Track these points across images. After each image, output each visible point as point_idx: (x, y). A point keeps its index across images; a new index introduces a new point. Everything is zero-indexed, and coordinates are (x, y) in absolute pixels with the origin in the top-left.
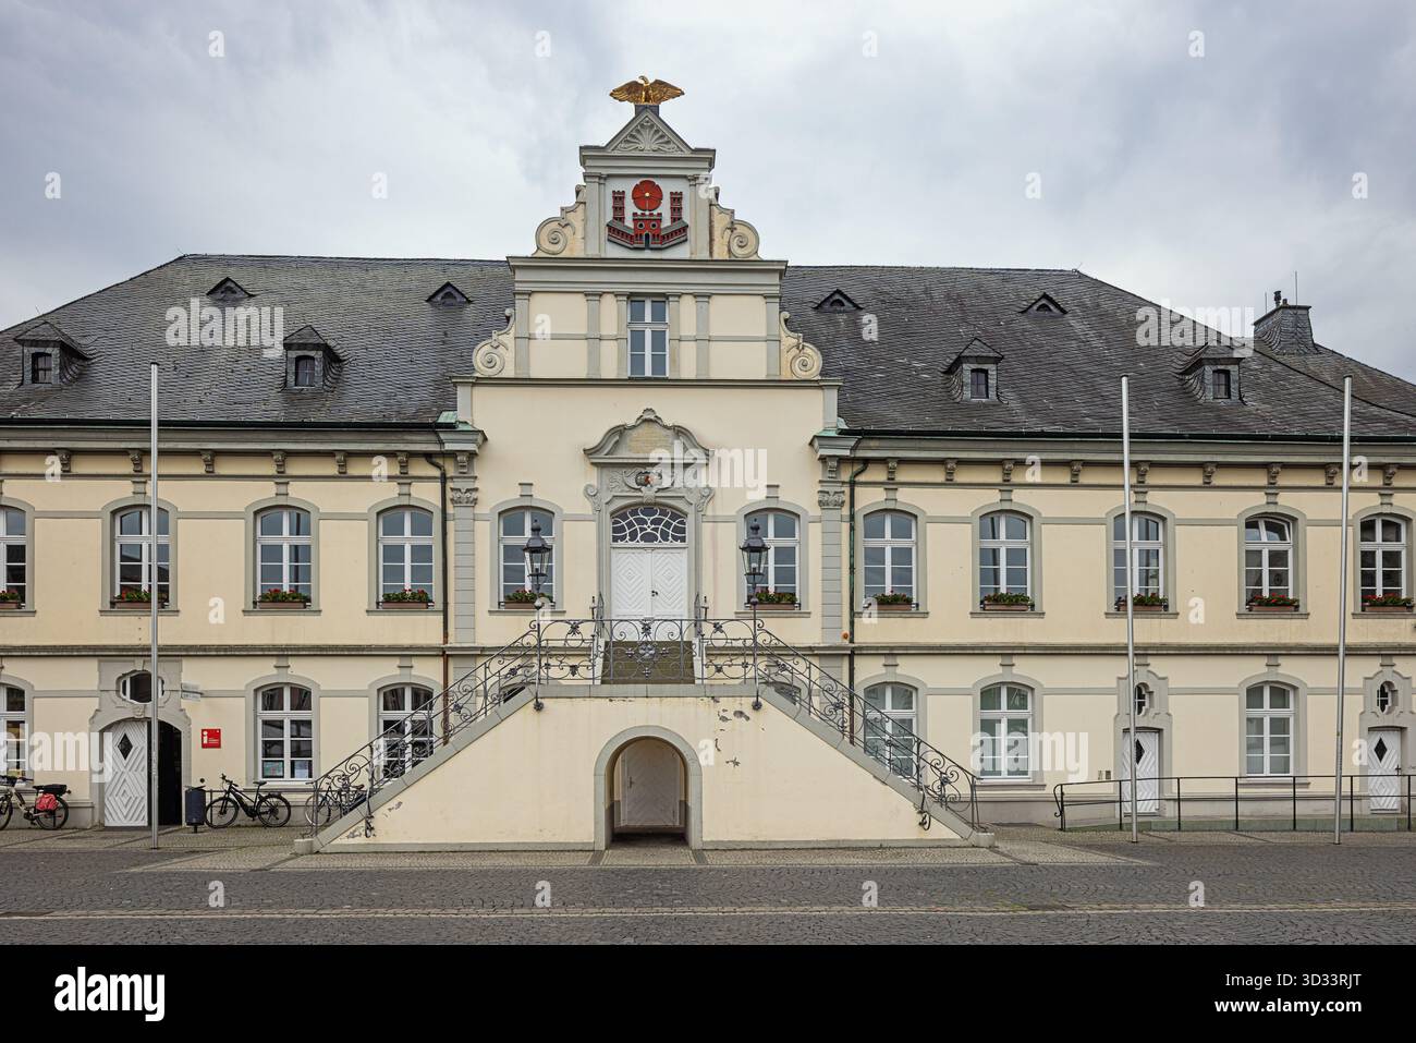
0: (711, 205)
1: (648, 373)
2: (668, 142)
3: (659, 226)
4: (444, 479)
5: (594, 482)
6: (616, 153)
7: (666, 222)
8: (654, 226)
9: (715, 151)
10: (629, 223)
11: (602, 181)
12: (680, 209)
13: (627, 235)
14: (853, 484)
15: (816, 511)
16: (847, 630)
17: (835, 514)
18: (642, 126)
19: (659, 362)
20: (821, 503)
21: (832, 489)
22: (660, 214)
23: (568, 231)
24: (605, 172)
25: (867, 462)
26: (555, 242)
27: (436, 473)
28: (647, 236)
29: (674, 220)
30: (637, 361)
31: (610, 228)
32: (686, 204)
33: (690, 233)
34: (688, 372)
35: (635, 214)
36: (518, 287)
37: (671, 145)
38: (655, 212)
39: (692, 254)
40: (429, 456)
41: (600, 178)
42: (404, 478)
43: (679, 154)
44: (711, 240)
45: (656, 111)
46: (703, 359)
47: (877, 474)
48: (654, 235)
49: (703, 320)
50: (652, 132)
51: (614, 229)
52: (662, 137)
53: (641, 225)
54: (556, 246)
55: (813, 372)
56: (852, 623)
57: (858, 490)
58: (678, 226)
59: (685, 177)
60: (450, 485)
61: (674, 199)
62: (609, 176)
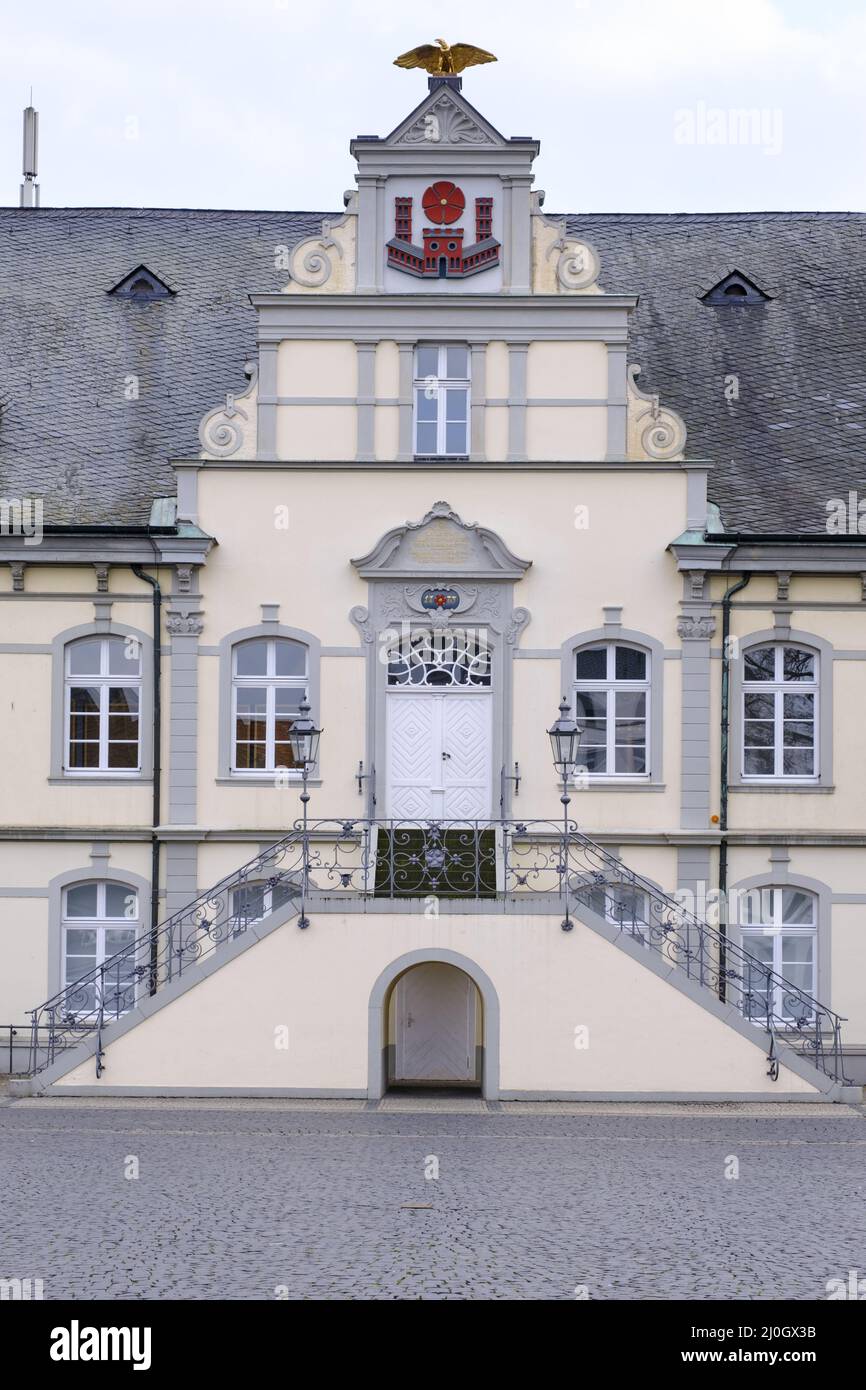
0: (532, 216)
1: (441, 451)
2: (473, 129)
3: (460, 244)
4: (157, 598)
5: (364, 603)
6: (402, 146)
7: (469, 240)
8: (452, 246)
9: (538, 142)
10: (418, 241)
11: (381, 184)
12: (489, 222)
13: (415, 259)
14: (727, 606)
15: (673, 644)
16: (716, 811)
17: (701, 649)
18: (438, 107)
19: (456, 434)
20: (682, 633)
21: (697, 613)
22: (461, 231)
23: (332, 254)
24: (384, 172)
25: (747, 575)
26: (314, 269)
27: (148, 590)
28: (443, 260)
29: (480, 237)
30: (427, 434)
31: (392, 251)
32: (497, 214)
33: (503, 254)
34: (496, 452)
35: (426, 231)
36: (263, 335)
37: (478, 134)
38: (454, 226)
39: (504, 284)
40: (137, 568)
41: (378, 180)
42: (103, 598)
43: (488, 146)
44: (533, 265)
45: (456, 85)
46: (517, 434)
47: (762, 591)
48: (452, 259)
49: (518, 377)
50: (452, 116)
51: (397, 252)
52: (464, 122)
53: (434, 246)
55: (674, 451)
56: (724, 802)
57: (734, 614)
58: (485, 246)
59: (498, 176)
60: (166, 607)
61: (482, 207)
62: (390, 176)
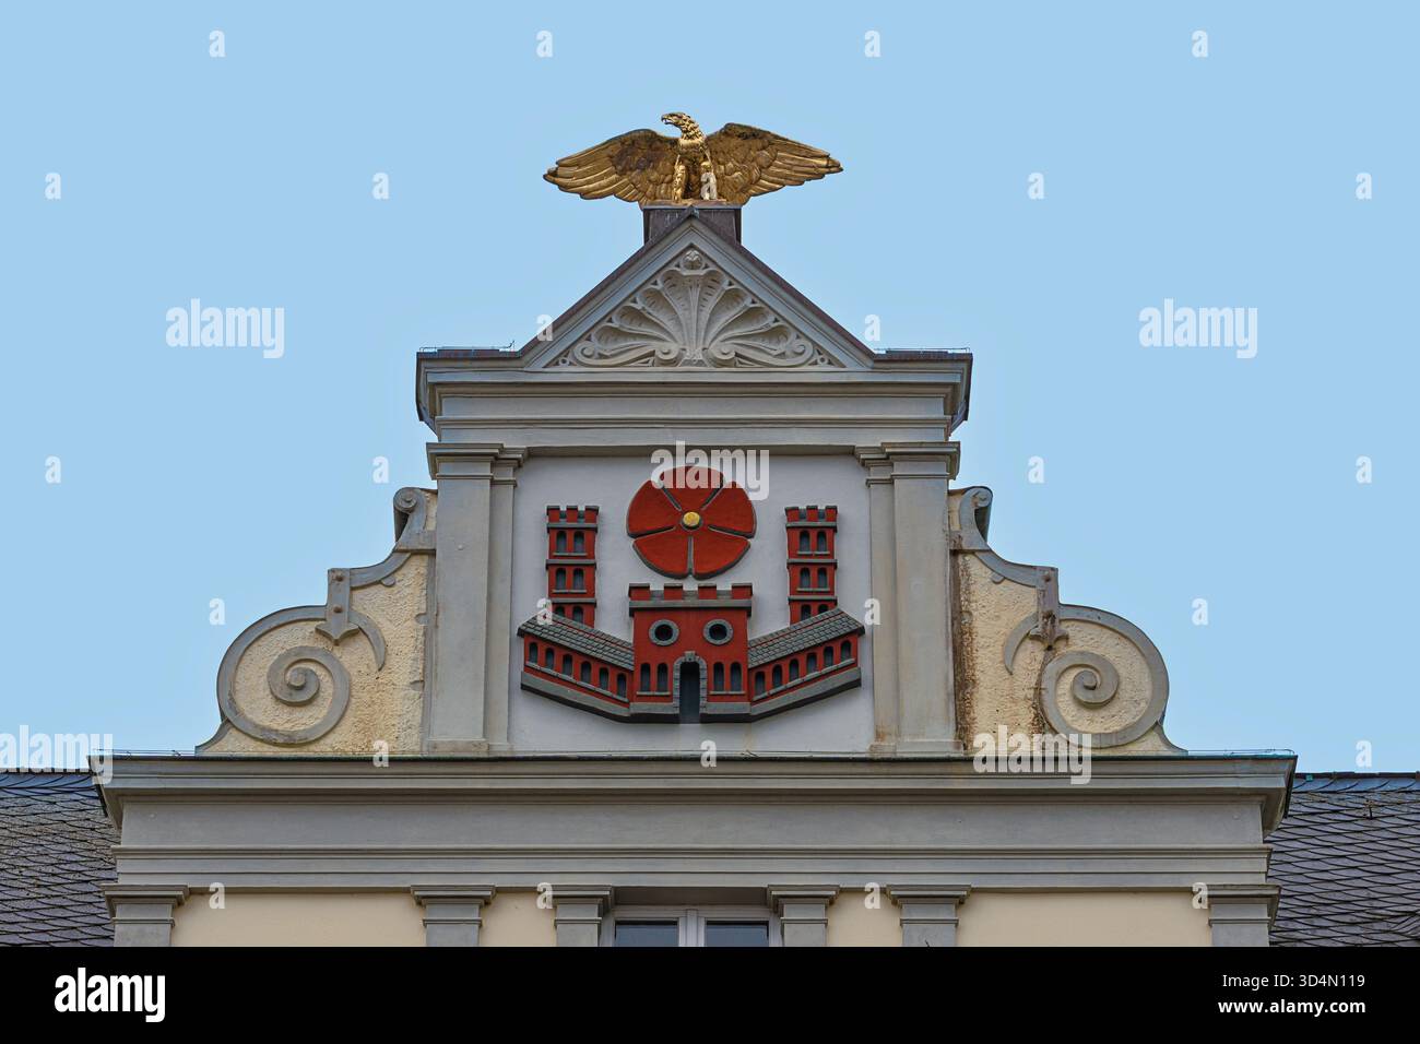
0: (955, 553)
2: (776, 333)
3: (741, 633)
6: (566, 373)
7: (772, 619)
8: (718, 631)
9: (967, 359)
10: (613, 622)
11: (507, 474)
12: (827, 570)
13: (605, 669)
18: (672, 278)
22: (744, 590)
23: (355, 657)
24: (515, 441)
26: (296, 696)
28: (690, 671)
29: (802, 609)
31: (533, 641)
32: (853, 554)
33: (874, 660)
35: (637, 591)
36: (130, 875)
37: (792, 343)
38: (724, 584)
39: (879, 735)
41: (497, 459)
43: (819, 373)
44: (964, 686)
45: (728, 226)
48: (718, 668)
50: (712, 302)
51: (552, 648)
52: (751, 314)
53: (664, 632)
54: (298, 713)
58: (817, 630)
59: (850, 452)
61: (804, 533)
62: (534, 454)
